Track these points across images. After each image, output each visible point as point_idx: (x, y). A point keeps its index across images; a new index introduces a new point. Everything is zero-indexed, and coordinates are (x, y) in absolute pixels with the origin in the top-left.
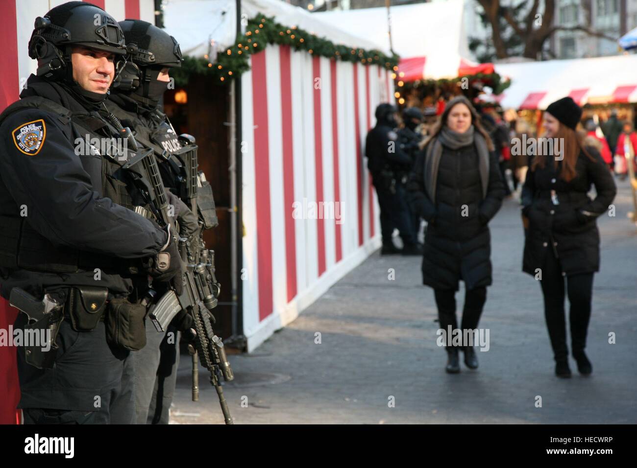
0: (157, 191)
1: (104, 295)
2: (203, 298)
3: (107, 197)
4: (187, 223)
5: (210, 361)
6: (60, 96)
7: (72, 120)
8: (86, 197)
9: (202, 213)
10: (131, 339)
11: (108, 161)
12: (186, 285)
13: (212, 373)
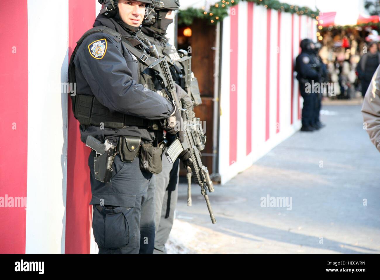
0: (169, 81)
1: (139, 141)
2: (196, 144)
3: (141, 84)
4: (186, 102)
5: (201, 181)
6: (115, 26)
7: (121, 39)
8: (129, 84)
9: (193, 96)
10: (154, 167)
11: (141, 64)
12: (186, 137)
13: (202, 188)
